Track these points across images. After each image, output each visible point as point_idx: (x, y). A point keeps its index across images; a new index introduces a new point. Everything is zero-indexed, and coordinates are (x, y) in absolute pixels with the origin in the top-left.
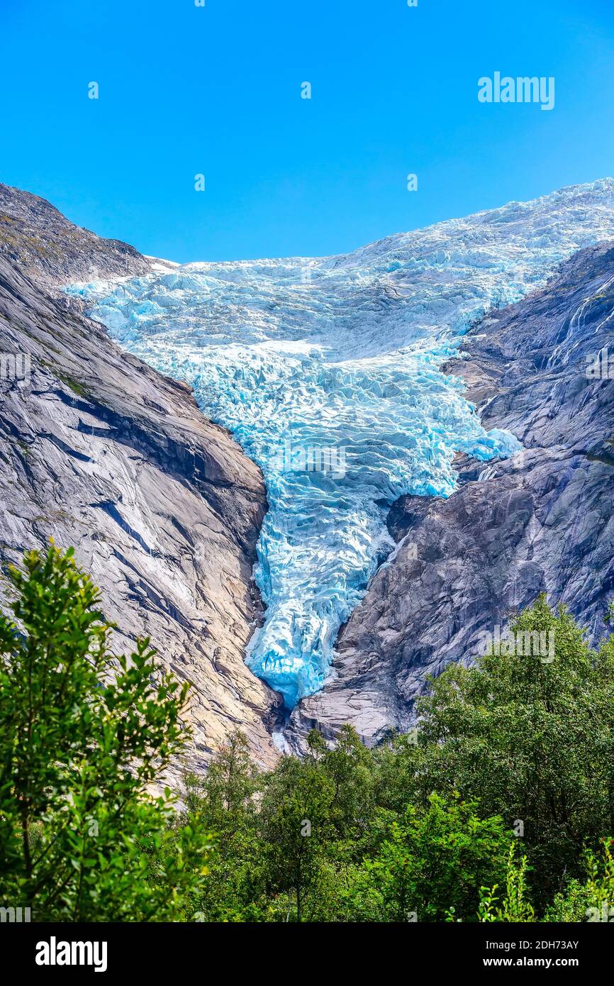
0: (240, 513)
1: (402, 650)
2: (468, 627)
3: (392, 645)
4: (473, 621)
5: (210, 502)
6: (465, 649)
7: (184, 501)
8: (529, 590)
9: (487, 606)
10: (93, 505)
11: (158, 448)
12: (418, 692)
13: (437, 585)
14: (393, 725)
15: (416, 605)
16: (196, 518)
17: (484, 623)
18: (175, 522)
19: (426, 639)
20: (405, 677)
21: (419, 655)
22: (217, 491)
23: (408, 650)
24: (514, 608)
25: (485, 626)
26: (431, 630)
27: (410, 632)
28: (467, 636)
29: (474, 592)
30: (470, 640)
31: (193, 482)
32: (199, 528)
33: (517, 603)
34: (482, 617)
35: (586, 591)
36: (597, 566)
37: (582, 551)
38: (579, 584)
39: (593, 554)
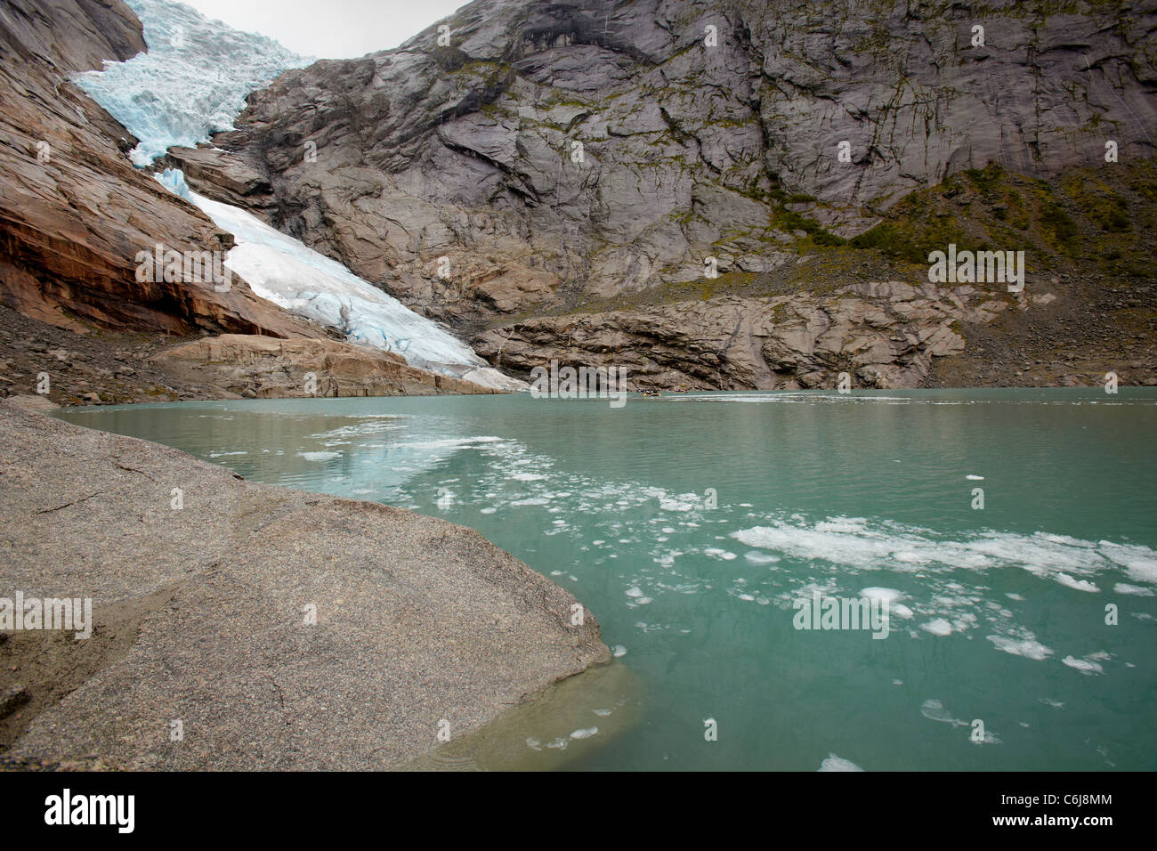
1: (272, 134)
2: (330, 126)
3: (263, 131)
4: (335, 123)
6: (329, 141)
8: (381, 111)
9: (349, 115)
12: (287, 165)
14: (265, 180)
15: (283, 109)
17: (344, 126)
19: (294, 129)
20: (275, 153)
21: (288, 139)
23: (278, 136)
24: (370, 120)
25: (345, 128)
26: (299, 124)
27: (278, 125)
29: (335, 103)
30: (332, 135)
33: (372, 116)
34: (341, 122)
35: (424, 121)
36: (430, 109)
37: (417, 98)
38: (417, 116)
39: (425, 101)
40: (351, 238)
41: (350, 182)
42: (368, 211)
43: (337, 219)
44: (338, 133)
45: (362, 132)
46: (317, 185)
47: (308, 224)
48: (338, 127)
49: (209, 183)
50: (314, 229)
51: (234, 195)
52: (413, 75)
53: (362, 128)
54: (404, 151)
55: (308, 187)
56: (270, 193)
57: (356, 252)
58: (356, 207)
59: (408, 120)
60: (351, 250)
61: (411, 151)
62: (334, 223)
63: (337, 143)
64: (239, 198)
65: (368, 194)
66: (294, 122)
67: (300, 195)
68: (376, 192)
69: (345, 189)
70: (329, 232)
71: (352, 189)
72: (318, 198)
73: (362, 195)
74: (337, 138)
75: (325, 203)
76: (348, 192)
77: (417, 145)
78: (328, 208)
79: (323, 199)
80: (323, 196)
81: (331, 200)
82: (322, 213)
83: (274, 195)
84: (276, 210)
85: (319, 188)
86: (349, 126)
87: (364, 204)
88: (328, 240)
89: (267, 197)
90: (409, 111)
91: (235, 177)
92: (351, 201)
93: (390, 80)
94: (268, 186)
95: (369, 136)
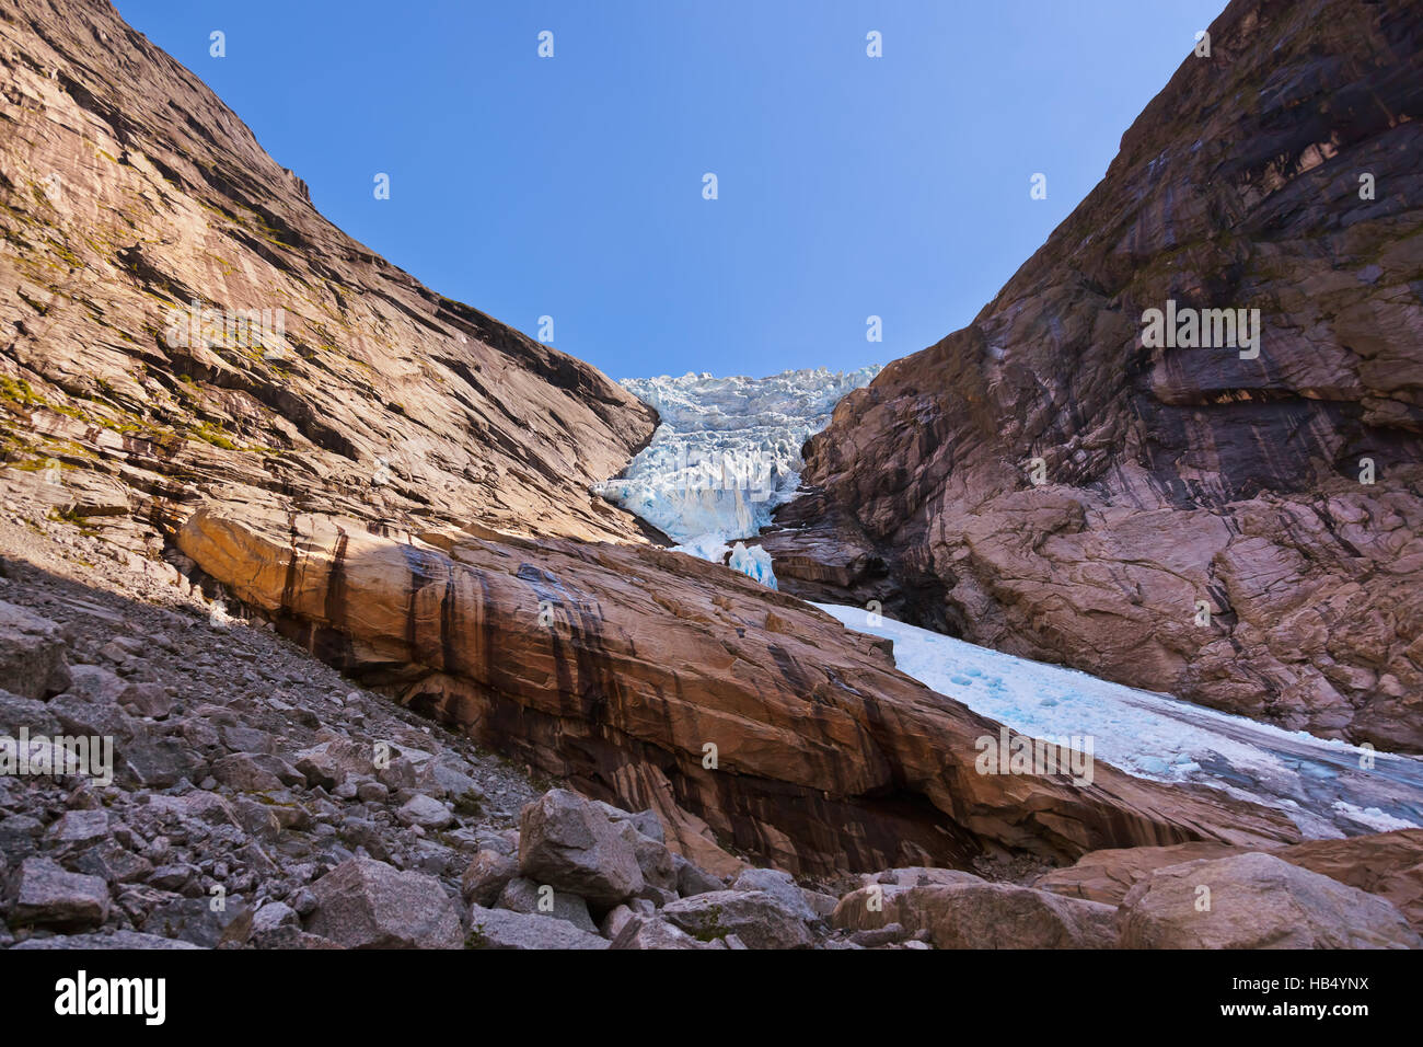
0: (632, 429)
1: (856, 486)
2: (948, 442)
3: (842, 485)
4: (951, 436)
5: (597, 413)
7: (564, 403)
8: (1023, 389)
9: (968, 416)
10: (437, 359)
11: (538, 359)
13: (887, 417)
14: (874, 556)
15: (863, 444)
16: (578, 418)
17: (969, 434)
18: (552, 414)
19: (889, 465)
20: (871, 510)
21: (886, 482)
22: (607, 407)
23: (865, 483)
24: (1009, 410)
25: (972, 436)
26: (896, 456)
27: (862, 467)
28: (950, 450)
29: (943, 406)
30: (956, 454)
31: (578, 394)
32: (583, 427)
33: (1011, 403)
34: (964, 428)
35: (1104, 381)
36: (1106, 357)
37: (1076, 350)
38: (1089, 377)
39: (1093, 349)
40: (1068, 613)
41: (1018, 516)
42: (1076, 557)
43: (1025, 586)
44: (963, 447)
45: (1003, 433)
46: (960, 539)
47: (971, 612)
48: (959, 440)
49: (793, 581)
50: (986, 617)
51: (834, 590)
52: (1054, 321)
53: (1001, 426)
54: (1088, 439)
55: (944, 549)
56: (883, 576)
57: (1091, 641)
58: (1049, 557)
59: (1076, 391)
60: (1080, 639)
61: (1102, 436)
62: (1020, 595)
63: (968, 462)
64: (842, 594)
65: (1061, 529)
66: (887, 456)
67: (937, 566)
68: (1075, 521)
69: (1014, 530)
70: (1013, 614)
71: (1028, 527)
72: (970, 561)
73: (1050, 533)
74: (964, 456)
75: (988, 565)
76: (1023, 536)
77: (1109, 422)
78: (997, 571)
79: (980, 559)
80: (978, 553)
81: (997, 557)
82: (990, 583)
83: (891, 578)
84: (902, 602)
85: (965, 543)
86: (977, 432)
87: (1059, 547)
88: (1019, 632)
89: (881, 583)
90: (1071, 374)
91: (829, 561)
92: (1036, 548)
93: (1017, 342)
94: (879, 563)
95: (1017, 436)
